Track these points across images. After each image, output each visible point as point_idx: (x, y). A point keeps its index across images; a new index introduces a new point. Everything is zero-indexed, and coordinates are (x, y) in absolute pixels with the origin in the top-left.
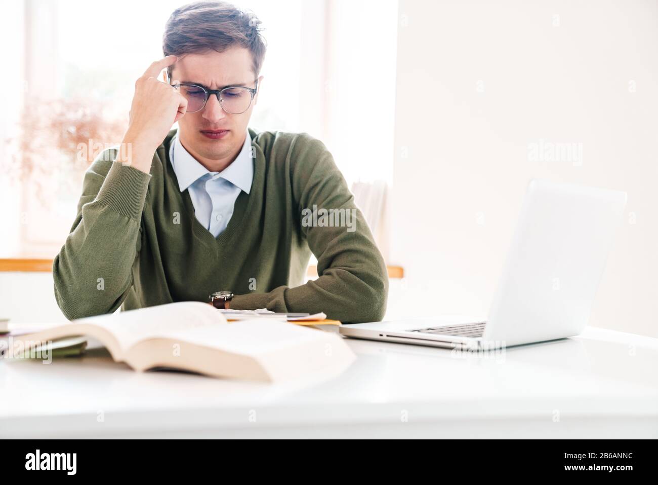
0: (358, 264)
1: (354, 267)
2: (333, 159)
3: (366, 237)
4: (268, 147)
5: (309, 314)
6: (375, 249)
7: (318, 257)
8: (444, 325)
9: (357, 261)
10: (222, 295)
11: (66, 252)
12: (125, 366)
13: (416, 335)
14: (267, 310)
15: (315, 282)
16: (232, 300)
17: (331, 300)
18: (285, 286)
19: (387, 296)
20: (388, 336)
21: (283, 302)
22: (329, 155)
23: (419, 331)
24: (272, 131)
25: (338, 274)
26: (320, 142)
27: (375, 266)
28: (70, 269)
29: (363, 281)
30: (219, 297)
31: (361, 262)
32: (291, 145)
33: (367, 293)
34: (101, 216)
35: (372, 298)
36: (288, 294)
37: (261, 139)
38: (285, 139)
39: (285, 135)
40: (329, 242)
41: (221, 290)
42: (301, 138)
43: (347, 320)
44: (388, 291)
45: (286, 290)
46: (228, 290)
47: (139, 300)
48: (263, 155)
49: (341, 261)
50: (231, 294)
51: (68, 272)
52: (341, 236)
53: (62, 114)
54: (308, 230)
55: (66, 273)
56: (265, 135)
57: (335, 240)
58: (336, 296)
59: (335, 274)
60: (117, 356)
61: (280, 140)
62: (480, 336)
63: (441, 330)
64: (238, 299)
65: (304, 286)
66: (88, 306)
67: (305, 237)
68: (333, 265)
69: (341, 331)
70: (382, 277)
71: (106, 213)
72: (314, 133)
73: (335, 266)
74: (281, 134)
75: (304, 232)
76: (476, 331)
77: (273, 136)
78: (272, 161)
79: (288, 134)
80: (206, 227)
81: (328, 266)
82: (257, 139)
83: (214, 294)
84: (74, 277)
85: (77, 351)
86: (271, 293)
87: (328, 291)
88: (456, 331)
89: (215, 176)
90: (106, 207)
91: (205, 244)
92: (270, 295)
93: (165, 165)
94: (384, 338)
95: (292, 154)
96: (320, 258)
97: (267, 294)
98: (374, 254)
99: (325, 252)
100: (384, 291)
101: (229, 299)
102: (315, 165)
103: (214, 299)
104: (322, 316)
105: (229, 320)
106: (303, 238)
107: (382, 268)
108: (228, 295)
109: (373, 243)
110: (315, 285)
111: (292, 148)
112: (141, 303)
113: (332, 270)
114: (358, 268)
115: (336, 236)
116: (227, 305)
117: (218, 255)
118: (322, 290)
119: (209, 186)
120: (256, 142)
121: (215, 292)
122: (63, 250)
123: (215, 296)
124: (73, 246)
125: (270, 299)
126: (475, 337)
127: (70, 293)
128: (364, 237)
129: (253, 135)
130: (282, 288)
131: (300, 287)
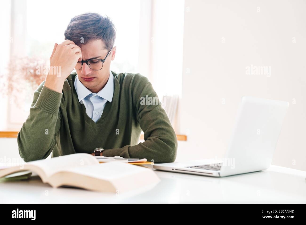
0: (163, 135)
1: (161, 136)
2: (152, 86)
3: (167, 122)
4: (121, 80)
5: (139, 159)
6: (171, 128)
7: (144, 131)
8: (203, 164)
9: (163, 134)
10: (99, 149)
11: (23, 131)
12: (48, 185)
13: (190, 169)
14: (120, 156)
15: (143, 143)
16: (104, 152)
17: (150, 152)
18: (129, 145)
19: (177, 150)
20: (176, 170)
21: (127, 153)
22: (150, 84)
23: (191, 167)
24: (124, 73)
25: (154, 140)
26: (146, 78)
27: (171, 136)
28: (24, 139)
29: (165, 143)
30: (98, 150)
31: (164, 134)
32: (132, 79)
33: (167, 149)
34: (39, 115)
35: (169, 151)
36: (130, 149)
37: (118, 76)
38: (129, 76)
39: (129, 75)
40: (150, 124)
41: (99, 147)
42: (137, 76)
43: (158, 161)
44: (177, 148)
45: (129, 147)
46: (102, 147)
47: (60, 152)
48: (119, 84)
49: (155, 134)
50: (103, 149)
51: (24, 140)
52: (155, 122)
53: (27, 64)
54: (140, 119)
55: (23, 141)
56: (120, 75)
57: (153, 124)
58: (152, 150)
59: (152, 140)
60: (45, 180)
61: (127, 77)
62: (219, 170)
63: (201, 167)
64: (107, 151)
65: (137, 145)
66: (33, 156)
67: (139, 122)
68: (151, 135)
69: (154, 167)
70: (175, 141)
71: (41, 113)
72: (143, 73)
73: (152, 136)
74: (128, 74)
75: (138, 120)
76: (218, 167)
77: (124, 75)
78: (123, 87)
79: (131, 74)
80: (91, 118)
81: (149, 136)
82: (117, 76)
83: (95, 149)
84: (26, 142)
85: (26, 178)
86: (122, 148)
87: (149, 148)
88: (208, 167)
89: (95, 95)
90: (42, 110)
91: (90, 125)
92: (122, 149)
93: (72, 89)
94: (174, 170)
95: (133, 83)
96: (145, 132)
97: (120, 149)
98: (171, 130)
99: (147, 129)
100: (176, 148)
101: (102, 151)
102: (143, 88)
103: (95, 151)
104: (145, 160)
105: (100, 162)
106: (137, 123)
107: (174, 137)
108: (102, 150)
109: (170, 125)
110: (143, 145)
111: (133, 81)
112: (61, 153)
113: (151, 138)
114: (163, 137)
115: (153, 122)
116: (101, 154)
117: (97, 131)
118: (146, 147)
119: (92, 99)
120: (116, 77)
121: (95, 148)
122: (21, 130)
123: (95, 150)
124: (26, 128)
125: (121, 151)
126: (217, 170)
127: (25, 150)
128: (166, 122)
129: (114, 75)
130: (127, 146)
131: (136, 146)
